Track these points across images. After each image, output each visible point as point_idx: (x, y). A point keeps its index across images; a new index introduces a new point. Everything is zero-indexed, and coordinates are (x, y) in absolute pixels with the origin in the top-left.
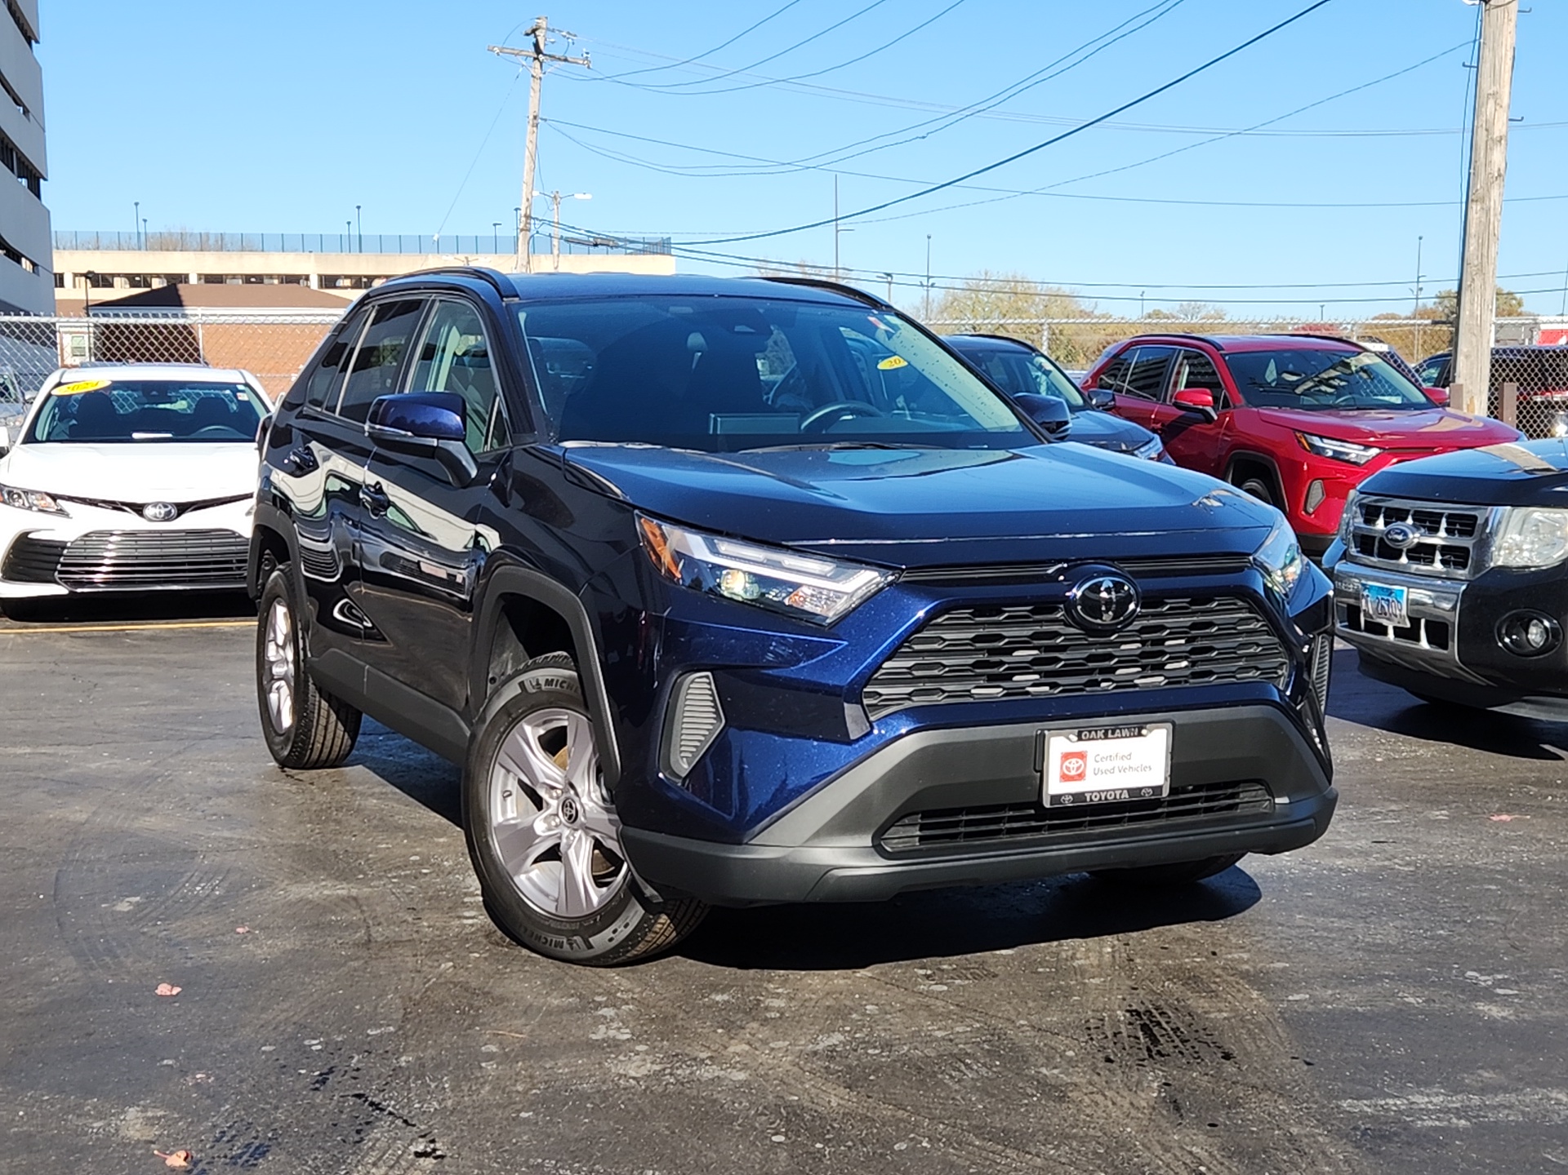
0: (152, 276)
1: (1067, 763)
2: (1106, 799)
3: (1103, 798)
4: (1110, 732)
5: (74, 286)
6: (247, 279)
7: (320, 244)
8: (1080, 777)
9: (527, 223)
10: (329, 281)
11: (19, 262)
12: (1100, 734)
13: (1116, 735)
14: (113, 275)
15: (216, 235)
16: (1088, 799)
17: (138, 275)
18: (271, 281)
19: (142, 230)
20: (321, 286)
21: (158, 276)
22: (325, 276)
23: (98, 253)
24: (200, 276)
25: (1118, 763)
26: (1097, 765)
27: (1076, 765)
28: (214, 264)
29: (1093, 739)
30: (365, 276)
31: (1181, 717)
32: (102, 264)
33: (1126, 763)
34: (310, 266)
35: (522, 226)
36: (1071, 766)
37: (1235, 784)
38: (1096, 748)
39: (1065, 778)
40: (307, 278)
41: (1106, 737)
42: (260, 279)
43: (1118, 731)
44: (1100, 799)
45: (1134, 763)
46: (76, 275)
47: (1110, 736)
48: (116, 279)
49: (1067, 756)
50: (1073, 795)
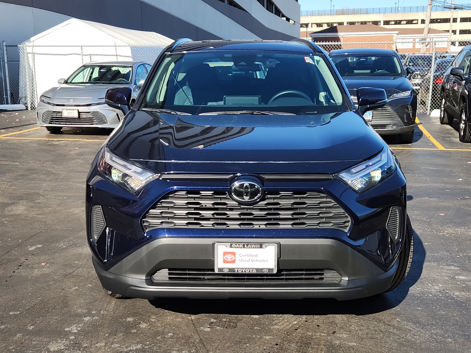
0: (334, 23)
1: (226, 256)
2: (245, 272)
3: (244, 271)
4: (246, 245)
5: (312, 27)
6: (362, 23)
7: (385, 11)
8: (234, 262)
9: (431, 2)
10: (387, 23)
11: (289, 21)
12: (241, 246)
13: (249, 247)
14: (323, 23)
15: (357, 9)
16: (236, 271)
17: (330, 23)
18: (369, 23)
19: (332, 9)
20: (384, 24)
21: (335, 23)
22: (386, 21)
23: (319, 17)
24: (347, 23)
25: (251, 258)
26: (241, 258)
27: (230, 257)
28: (352, 18)
29: (238, 248)
30: (399, 21)
31: (283, 241)
32: (319, 20)
33: (255, 258)
34: (381, 18)
35: (429, 3)
36: (228, 257)
37: (322, 270)
38: (240, 252)
39: (225, 261)
40: (380, 22)
41: (244, 247)
42: (365, 23)
43: (249, 245)
44: (242, 272)
45: (258, 258)
46: (312, 24)
47: (246, 247)
48: (324, 24)
49: (225, 253)
50: (228, 269)
